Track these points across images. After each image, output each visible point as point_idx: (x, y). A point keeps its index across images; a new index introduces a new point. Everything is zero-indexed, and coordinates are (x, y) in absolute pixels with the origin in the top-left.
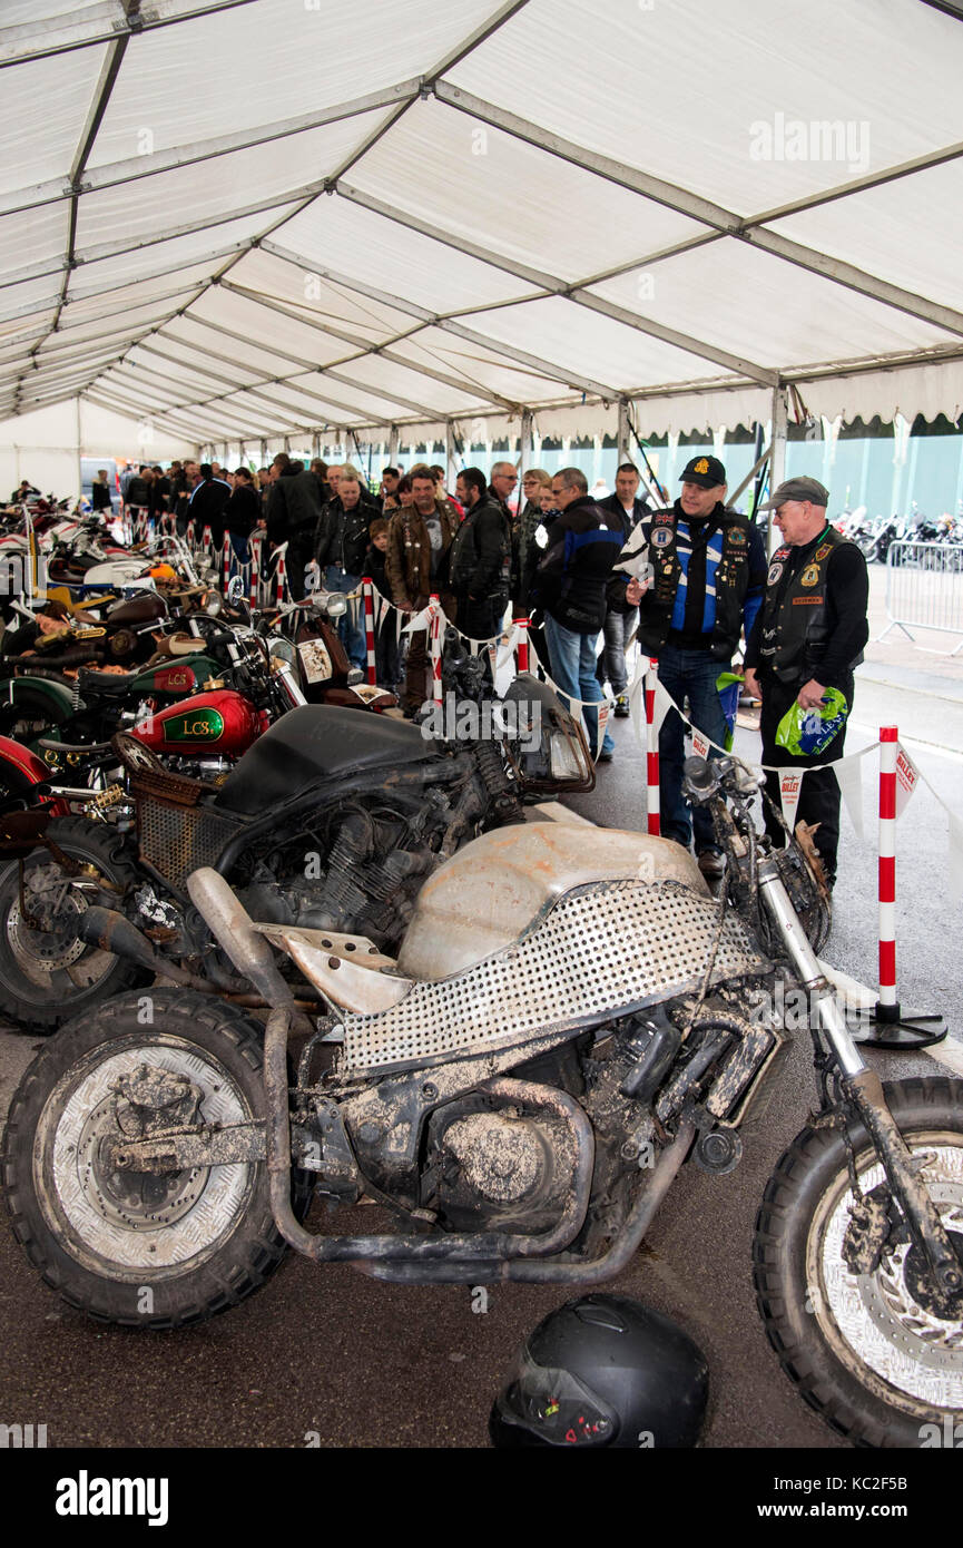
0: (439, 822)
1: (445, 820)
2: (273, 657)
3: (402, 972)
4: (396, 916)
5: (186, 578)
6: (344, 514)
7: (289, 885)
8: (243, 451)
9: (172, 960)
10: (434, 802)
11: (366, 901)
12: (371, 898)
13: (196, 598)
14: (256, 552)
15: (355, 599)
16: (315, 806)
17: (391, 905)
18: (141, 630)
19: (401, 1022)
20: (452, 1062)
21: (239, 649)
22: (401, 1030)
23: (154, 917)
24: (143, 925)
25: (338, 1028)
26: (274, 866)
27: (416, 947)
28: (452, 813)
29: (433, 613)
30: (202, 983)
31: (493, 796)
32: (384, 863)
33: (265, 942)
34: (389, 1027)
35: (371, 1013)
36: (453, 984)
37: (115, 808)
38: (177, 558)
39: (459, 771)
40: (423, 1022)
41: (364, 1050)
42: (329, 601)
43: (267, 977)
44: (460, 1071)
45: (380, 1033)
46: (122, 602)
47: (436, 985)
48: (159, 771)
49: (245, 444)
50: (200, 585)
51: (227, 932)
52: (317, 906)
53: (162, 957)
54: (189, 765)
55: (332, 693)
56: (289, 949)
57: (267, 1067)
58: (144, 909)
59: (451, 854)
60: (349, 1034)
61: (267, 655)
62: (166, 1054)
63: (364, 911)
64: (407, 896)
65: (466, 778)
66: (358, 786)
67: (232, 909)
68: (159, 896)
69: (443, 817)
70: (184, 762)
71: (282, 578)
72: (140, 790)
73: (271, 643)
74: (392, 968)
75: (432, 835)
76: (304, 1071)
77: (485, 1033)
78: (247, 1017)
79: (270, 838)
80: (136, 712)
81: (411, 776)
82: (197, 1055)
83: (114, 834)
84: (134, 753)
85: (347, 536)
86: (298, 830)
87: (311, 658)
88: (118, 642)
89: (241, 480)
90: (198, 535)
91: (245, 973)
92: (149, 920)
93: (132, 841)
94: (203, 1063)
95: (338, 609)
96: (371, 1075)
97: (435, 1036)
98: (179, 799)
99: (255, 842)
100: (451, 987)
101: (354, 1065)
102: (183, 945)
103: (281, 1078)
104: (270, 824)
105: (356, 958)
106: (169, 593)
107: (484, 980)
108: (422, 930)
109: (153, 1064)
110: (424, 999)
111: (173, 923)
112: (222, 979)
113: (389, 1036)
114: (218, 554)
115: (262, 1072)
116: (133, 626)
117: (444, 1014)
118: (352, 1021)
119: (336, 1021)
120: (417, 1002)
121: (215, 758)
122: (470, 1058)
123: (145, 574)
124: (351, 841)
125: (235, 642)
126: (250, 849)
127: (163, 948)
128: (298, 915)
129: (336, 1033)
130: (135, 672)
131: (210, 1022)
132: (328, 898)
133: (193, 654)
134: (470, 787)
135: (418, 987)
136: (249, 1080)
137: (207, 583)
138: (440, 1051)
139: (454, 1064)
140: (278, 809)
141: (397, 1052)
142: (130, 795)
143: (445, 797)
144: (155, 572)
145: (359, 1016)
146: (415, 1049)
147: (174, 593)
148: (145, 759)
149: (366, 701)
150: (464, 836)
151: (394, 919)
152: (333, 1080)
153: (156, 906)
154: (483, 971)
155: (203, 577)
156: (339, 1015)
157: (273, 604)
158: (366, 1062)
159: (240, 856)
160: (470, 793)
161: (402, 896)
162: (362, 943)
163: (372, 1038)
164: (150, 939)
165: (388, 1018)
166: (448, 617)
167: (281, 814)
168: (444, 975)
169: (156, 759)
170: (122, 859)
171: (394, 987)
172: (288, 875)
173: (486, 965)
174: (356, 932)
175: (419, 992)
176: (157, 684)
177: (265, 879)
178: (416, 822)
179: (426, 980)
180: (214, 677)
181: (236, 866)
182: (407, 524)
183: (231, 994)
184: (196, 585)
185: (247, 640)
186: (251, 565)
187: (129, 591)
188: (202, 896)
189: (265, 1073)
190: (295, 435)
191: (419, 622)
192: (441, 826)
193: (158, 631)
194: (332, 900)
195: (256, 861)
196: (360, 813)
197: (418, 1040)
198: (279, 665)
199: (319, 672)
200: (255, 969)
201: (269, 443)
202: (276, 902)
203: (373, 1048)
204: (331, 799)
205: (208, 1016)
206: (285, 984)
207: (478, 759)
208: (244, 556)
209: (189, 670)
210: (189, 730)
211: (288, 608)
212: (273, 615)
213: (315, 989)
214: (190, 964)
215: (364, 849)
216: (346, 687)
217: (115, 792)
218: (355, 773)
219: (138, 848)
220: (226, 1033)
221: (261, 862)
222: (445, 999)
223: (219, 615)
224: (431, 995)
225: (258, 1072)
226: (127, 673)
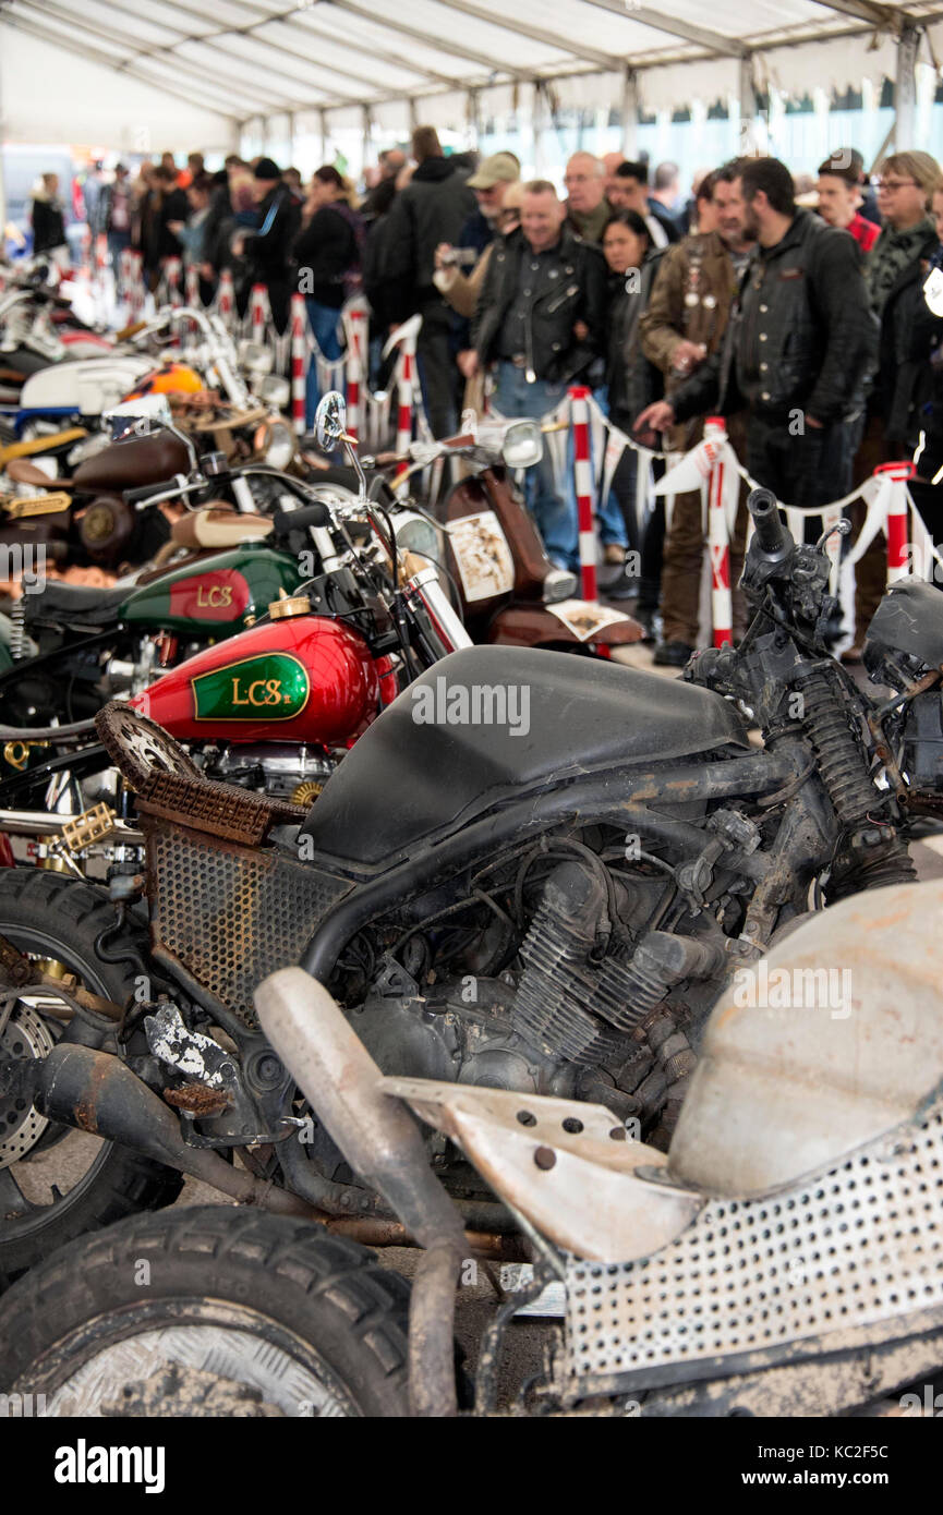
0: (738, 876)
1: (751, 871)
2: (402, 553)
3: (680, 1177)
4: (656, 1063)
5: (223, 394)
6: (534, 258)
7: (445, 1002)
8: (325, 131)
9: (216, 1150)
10: (729, 837)
11: (596, 1033)
12: (605, 1026)
13: (244, 434)
14: (356, 338)
15: (556, 431)
16: (493, 844)
17: (645, 1041)
18: (143, 499)
19: (679, 1278)
20: (785, 1364)
21: (336, 538)
22: (681, 1295)
23: (182, 1065)
24: (159, 1079)
25: (554, 1290)
26: (414, 963)
27: (699, 1126)
28: (765, 857)
29: (712, 456)
30: (277, 1197)
31: (847, 825)
32: (631, 957)
33: (406, 1117)
34: (655, 1289)
35: (619, 1259)
36: (783, 1203)
37: (99, 850)
38: (202, 354)
39: (776, 774)
40: (723, 1280)
41: (607, 1335)
42: (508, 438)
43: (411, 1185)
44: (804, 1385)
45: (639, 1302)
46: (103, 440)
47: (747, 1205)
48: (190, 777)
49: (330, 117)
50: (251, 407)
51: (333, 1096)
52: (499, 1041)
53: (198, 1145)
54: (243, 764)
55: (515, 619)
56: (456, 1129)
57: (415, 1370)
58: (163, 1050)
59: (768, 942)
60: (576, 1303)
61: (392, 546)
62: (215, 1340)
63: (593, 1051)
64: (677, 1023)
65: (789, 790)
66: (575, 805)
67: (341, 1048)
68: (192, 1023)
69: (746, 865)
70: (232, 759)
71: (409, 390)
72: (151, 816)
73: (400, 521)
74: (658, 1169)
75: (724, 902)
76: (489, 1379)
77: (852, 1306)
78: (372, 1266)
79: (406, 909)
80: (136, 660)
81: (682, 785)
82: (275, 1343)
83: (101, 902)
84: (140, 744)
85: (540, 302)
86: (460, 893)
87: (471, 551)
88: (94, 523)
89: (327, 192)
90: (241, 305)
91: (369, 1178)
92: (171, 1071)
93: (139, 916)
94: (287, 1358)
95: (522, 454)
96: (622, 1388)
97: (748, 1311)
98: (228, 832)
99: (375, 916)
100: (778, 1210)
101: (587, 1367)
102: (237, 1118)
103: (442, 1390)
104: (407, 881)
105: (585, 1148)
106: (193, 426)
107: (846, 1197)
108: (717, 1093)
109: (191, 1361)
110: (724, 1232)
111: (218, 1077)
112: (314, 1186)
113: (655, 1308)
114: (281, 343)
115: (405, 1378)
116: (128, 493)
117: (765, 1265)
118: (581, 1275)
119: (546, 1274)
120: (710, 1238)
121: (292, 750)
122: (823, 1358)
123: (144, 388)
124: (565, 914)
125: (331, 523)
126: (366, 930)
127: (200, 1126)
128: (463, 1059)
129: (549, 1302)
130: (129, 582)
131: (300, 1275)
132: (521, 1027)
133: (246, 546)
134: (800, 807)
135: (713, 1208)
136: (379, 1394)
137: (265, 404)
138: (761, 1342)
139: (791, 1371)
140: (421, 852)
141: (675, 1341)
142: (134, 826)
143: (750, 826)
144: (161, 381)
145: (595, 1266)
146: (709, 1337)
147: (204, 423)
148: (163, 756)
149: (582, 635)
150: (788, 908)
151: (651, 1069)
152: (546, 1396)
153: (186, 1044)
154: (843, 1178)
155: (256, 391)
156: (556, 1263)
157: (392, 444)
158: (610, 1360)
159: (348, 943)
160: (801, 819)
161: (667, 1024)
162: (597, 1117)
163: (622, 1312)
164: (175, 1108)
165: (653, 1272)
166: (742, 461)
167: (428, 859)
168: (766, 1184)
169: (181, 753)
170: (120, 951)
171: (662, 1209)
172: (439, 981)
173: (849, 1166)
174: (578, 1095)
175: (715, 1219)
176: (174, 607)
177: (396, 989)
178: (693, 875)
179: (727, 1196)
180: (290, 592)
181: (340, 963)
182: (696, 261)
183: (332, 1217)
184: (242, 407)
185: (354, 518)
186: (345, 366)
187: (119, 423)
188: (284, 1024)
189: (412, 1379)
190: (429, 96)
191: (685, 473)
192: (743, 885)
193: (174, 502)
194: (527, 1032)
195: (379, 951)
196: (581, 858)
197: (715, 1317)
198: (416, 567)
199: (489, 578)
200: (389, 1170)
201: (379, 112)
202: (422, 1033)
203: (624, 1332)
204: (525, 830)
205: (296, 1263)
206: (446, 1197)
207: (816, 750)
208: (333, 347)
209: (239, 578)
210: (243, 696)
211: (426, 450)
212: (395, 468)
213: (507, 1211)
214: (251, 1158)
215: (591, 928)
216: (541, 608)
217: (101, 818)
218: (572, 780)
219: (148, 929)
220: (332, 1297)
221: (388, 955)
222: (768, 1234)
223: (291, 467)
224: (738, 1226)
225: (396, 1378)
226: (114, 584)
